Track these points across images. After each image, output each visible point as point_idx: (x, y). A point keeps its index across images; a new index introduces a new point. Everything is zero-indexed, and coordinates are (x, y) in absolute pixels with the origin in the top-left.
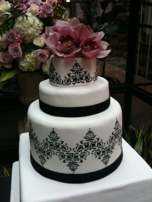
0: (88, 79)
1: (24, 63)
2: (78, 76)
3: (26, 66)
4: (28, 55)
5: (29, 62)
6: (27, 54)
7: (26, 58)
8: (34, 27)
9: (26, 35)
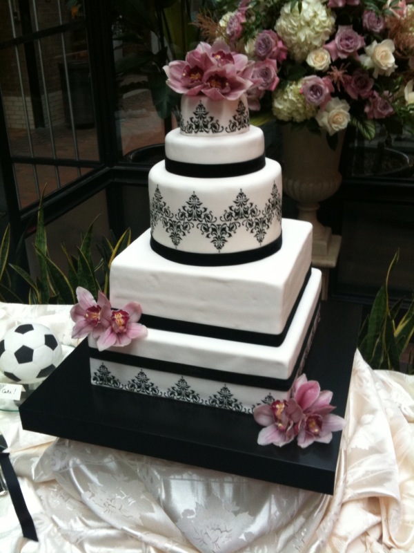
0: (215, 128)
1: (282, 102)
2: (201, 123)
3: (285, 109)
4: (293, 87)
5: (292, 101)
6: (291, 85)
7: (287, 92)
8: (312, 27)
9: (295, 44)
